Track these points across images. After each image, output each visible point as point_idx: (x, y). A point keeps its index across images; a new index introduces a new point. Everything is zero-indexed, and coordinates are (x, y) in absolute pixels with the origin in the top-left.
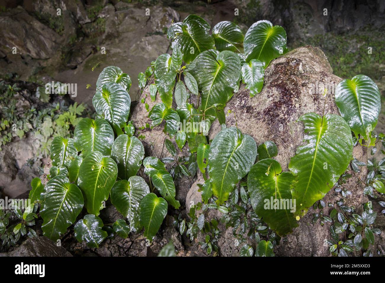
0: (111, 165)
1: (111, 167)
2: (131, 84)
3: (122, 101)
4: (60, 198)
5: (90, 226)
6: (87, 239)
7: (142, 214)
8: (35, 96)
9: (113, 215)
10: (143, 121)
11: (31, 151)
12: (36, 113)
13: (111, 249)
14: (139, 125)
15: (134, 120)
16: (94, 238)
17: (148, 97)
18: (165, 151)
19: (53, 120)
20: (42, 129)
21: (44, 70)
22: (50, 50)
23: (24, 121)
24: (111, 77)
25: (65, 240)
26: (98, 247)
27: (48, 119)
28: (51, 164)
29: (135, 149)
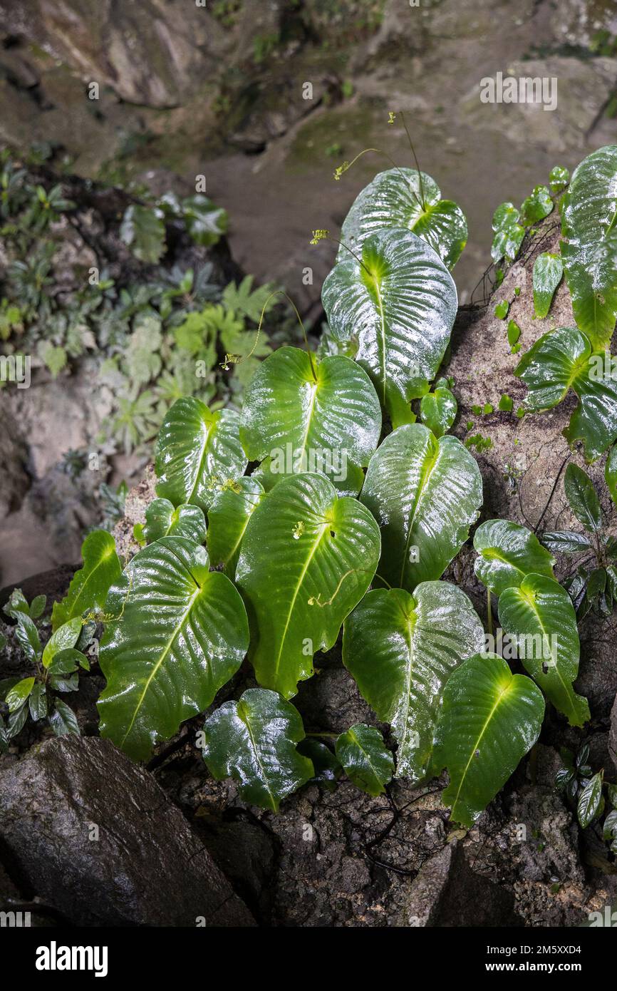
0: (358, 528)
1: (359, 535)
2: (464, 244)
3: (427, 304)
4: (171, 615)
5: (258, 731)
6: (242, 774)
7: (445, 720)
8: (118, 236)
9: (342, 704)
10: (490, 385)
11: (82, 424)
12: (112, 294)
13: (321, 825)
14: (475, 396)
15: (459, 375)
16: (269, 775)
17: (523, 300)
18: (556, 507)
19: (165, 329)
20: (127, 353)
21: (154, 145)
22: (183, 78)
23: (72, 317)
24: (396, 207)
25: (167, 761)
26: (275, 808)
27: (150, 323)
28: (152, 489)
29: (449, 484)
